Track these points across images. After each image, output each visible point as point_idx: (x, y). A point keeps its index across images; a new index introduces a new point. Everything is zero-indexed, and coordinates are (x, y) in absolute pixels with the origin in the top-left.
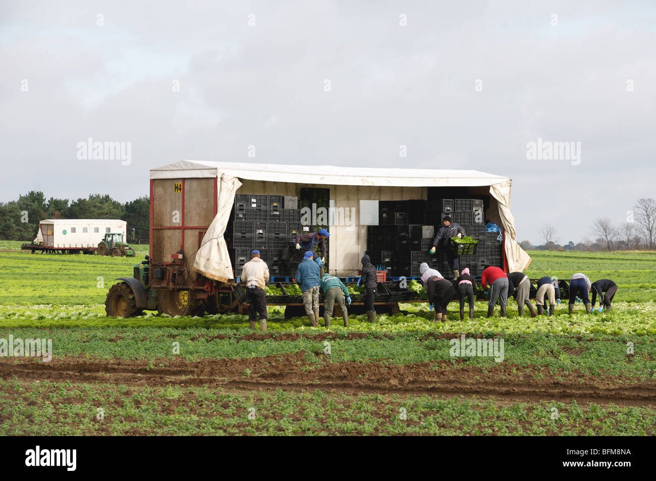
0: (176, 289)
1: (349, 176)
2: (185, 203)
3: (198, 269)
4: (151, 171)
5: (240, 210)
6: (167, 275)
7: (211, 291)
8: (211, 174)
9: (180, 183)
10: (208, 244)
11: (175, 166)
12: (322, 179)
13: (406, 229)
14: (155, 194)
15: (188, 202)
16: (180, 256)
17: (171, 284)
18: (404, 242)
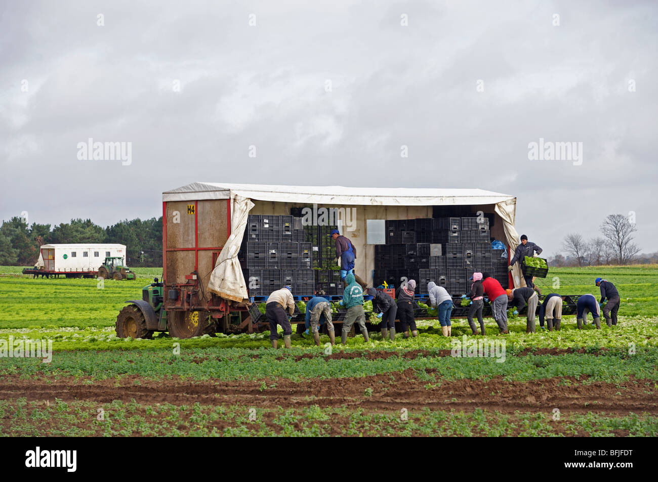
0: (190, 310)
1: (358, 196)
2: (198, 225)
3: (213, 289)
4: (163, 193)
5: (253, 230)
6: (181, 296)
7: (226, 310)
8: (224, 195)
9: (192, 205)
10: (222, 264)
11: (188, 188)
12: (332, 199)
13: (413, 248)
14: (168, 216)
15: (201, 223)
16: (195, 277)
17: (185, 304)
18: (412, 260)
